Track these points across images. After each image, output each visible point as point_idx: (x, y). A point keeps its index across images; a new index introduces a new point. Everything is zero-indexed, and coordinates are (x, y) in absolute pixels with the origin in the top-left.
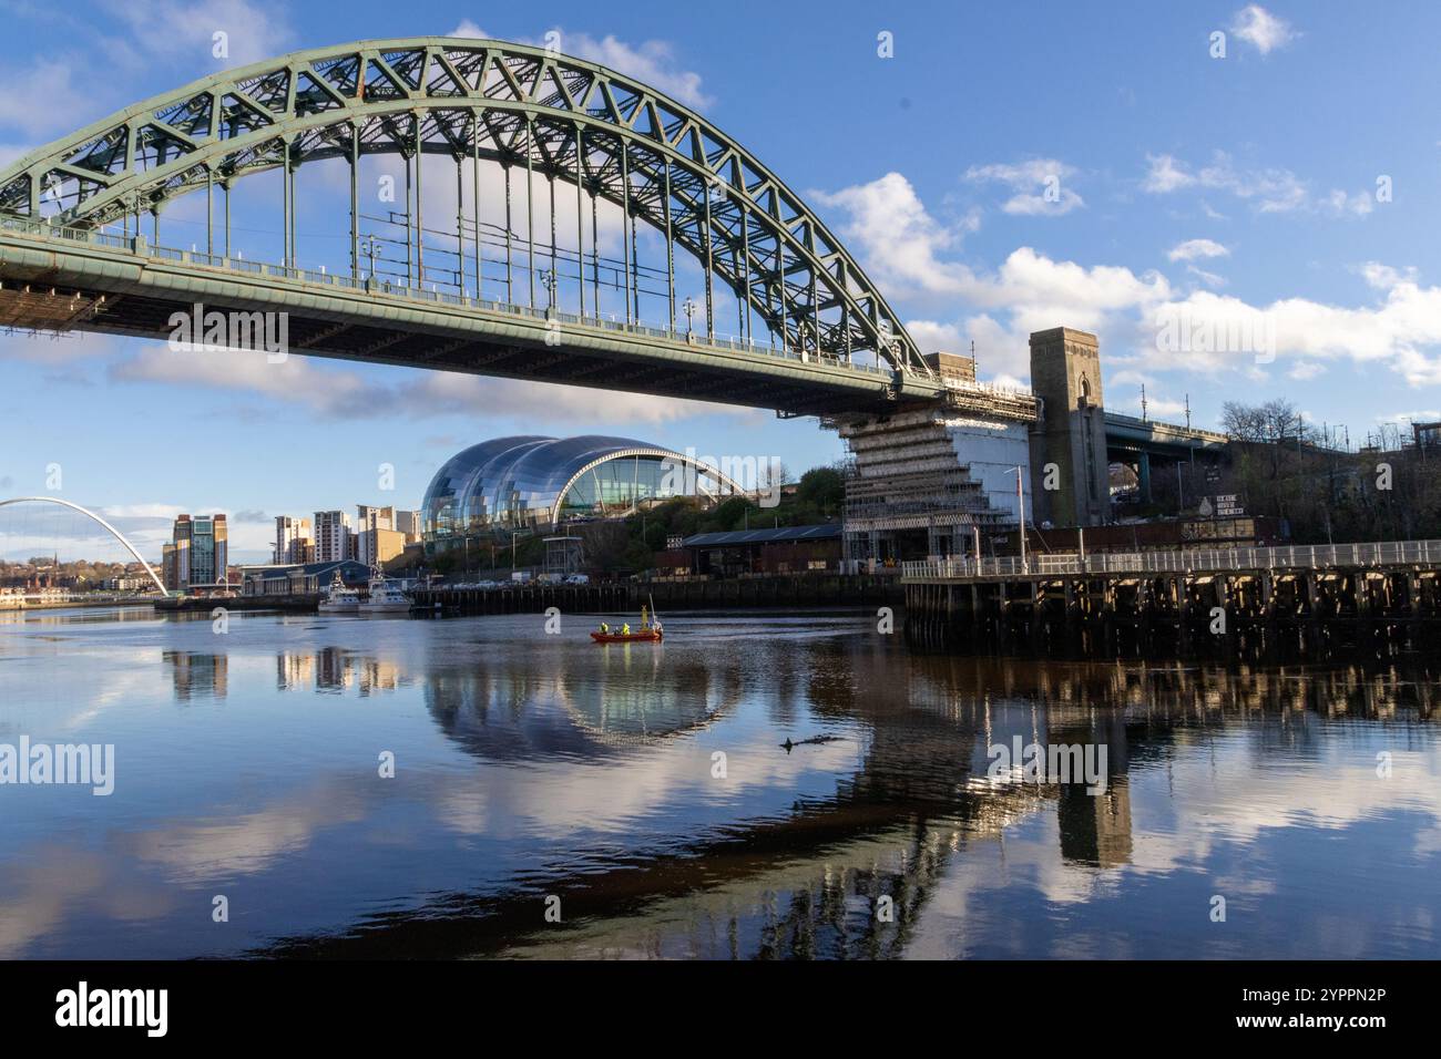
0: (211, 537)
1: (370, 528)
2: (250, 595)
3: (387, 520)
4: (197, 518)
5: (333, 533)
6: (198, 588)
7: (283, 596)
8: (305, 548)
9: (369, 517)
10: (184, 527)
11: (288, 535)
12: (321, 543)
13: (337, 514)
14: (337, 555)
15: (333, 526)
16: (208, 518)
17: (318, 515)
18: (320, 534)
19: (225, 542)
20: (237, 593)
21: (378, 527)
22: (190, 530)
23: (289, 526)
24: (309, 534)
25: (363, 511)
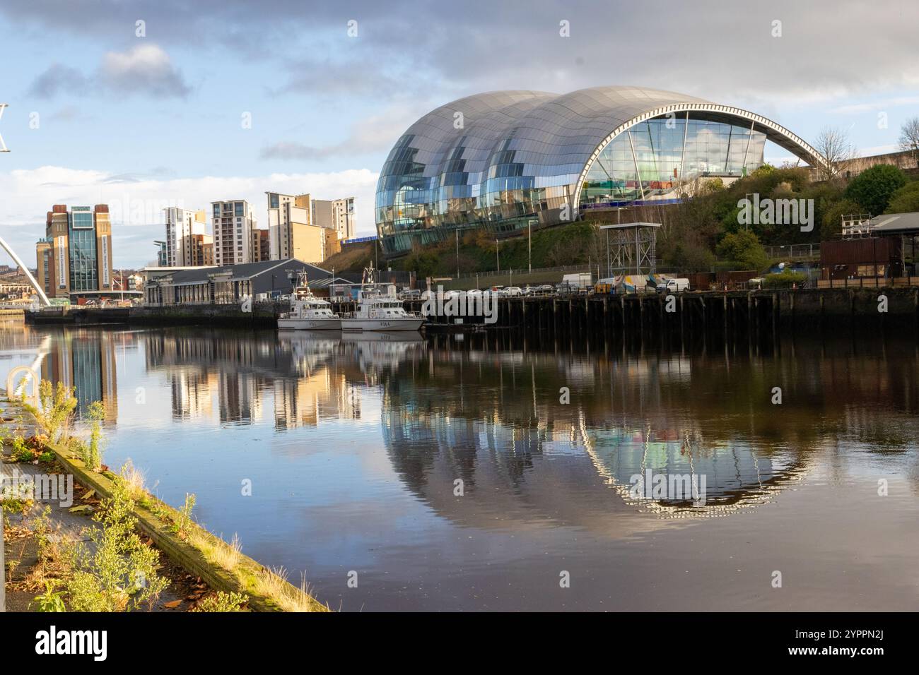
0: (92, 233)
1: (282, 222)
2: (157, 305)
3: (304, 211)
4: (75, 208)
5: (235, 228)
6: (81, 296)
7: (204, 306)
8: (200, 248)
9: (282, 208)
10: (60, 220)
11: (180, 231)
12: (220, 241)
13: (240, 204)
14: (243, 256)
15: (235, 220)
16: (87, 208)
17: (216, 205)
18: (220, 229)
19: (109, 238)
20: (133, 302)
21: (292, 219)
22: (68, 225)
23: (180, 220)
24: (206, 230)
25: (274, 200)
